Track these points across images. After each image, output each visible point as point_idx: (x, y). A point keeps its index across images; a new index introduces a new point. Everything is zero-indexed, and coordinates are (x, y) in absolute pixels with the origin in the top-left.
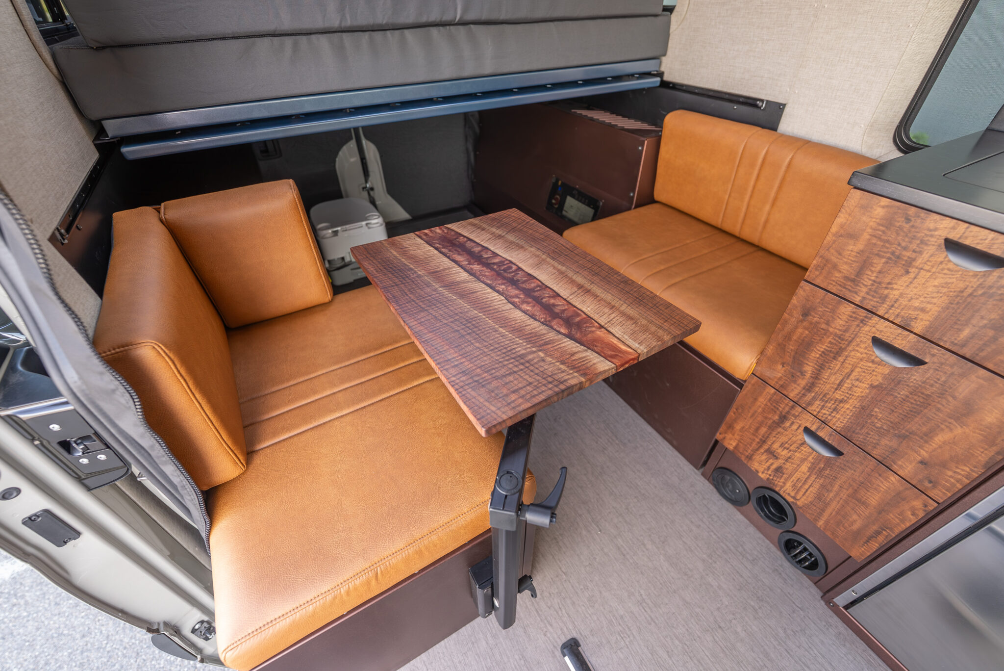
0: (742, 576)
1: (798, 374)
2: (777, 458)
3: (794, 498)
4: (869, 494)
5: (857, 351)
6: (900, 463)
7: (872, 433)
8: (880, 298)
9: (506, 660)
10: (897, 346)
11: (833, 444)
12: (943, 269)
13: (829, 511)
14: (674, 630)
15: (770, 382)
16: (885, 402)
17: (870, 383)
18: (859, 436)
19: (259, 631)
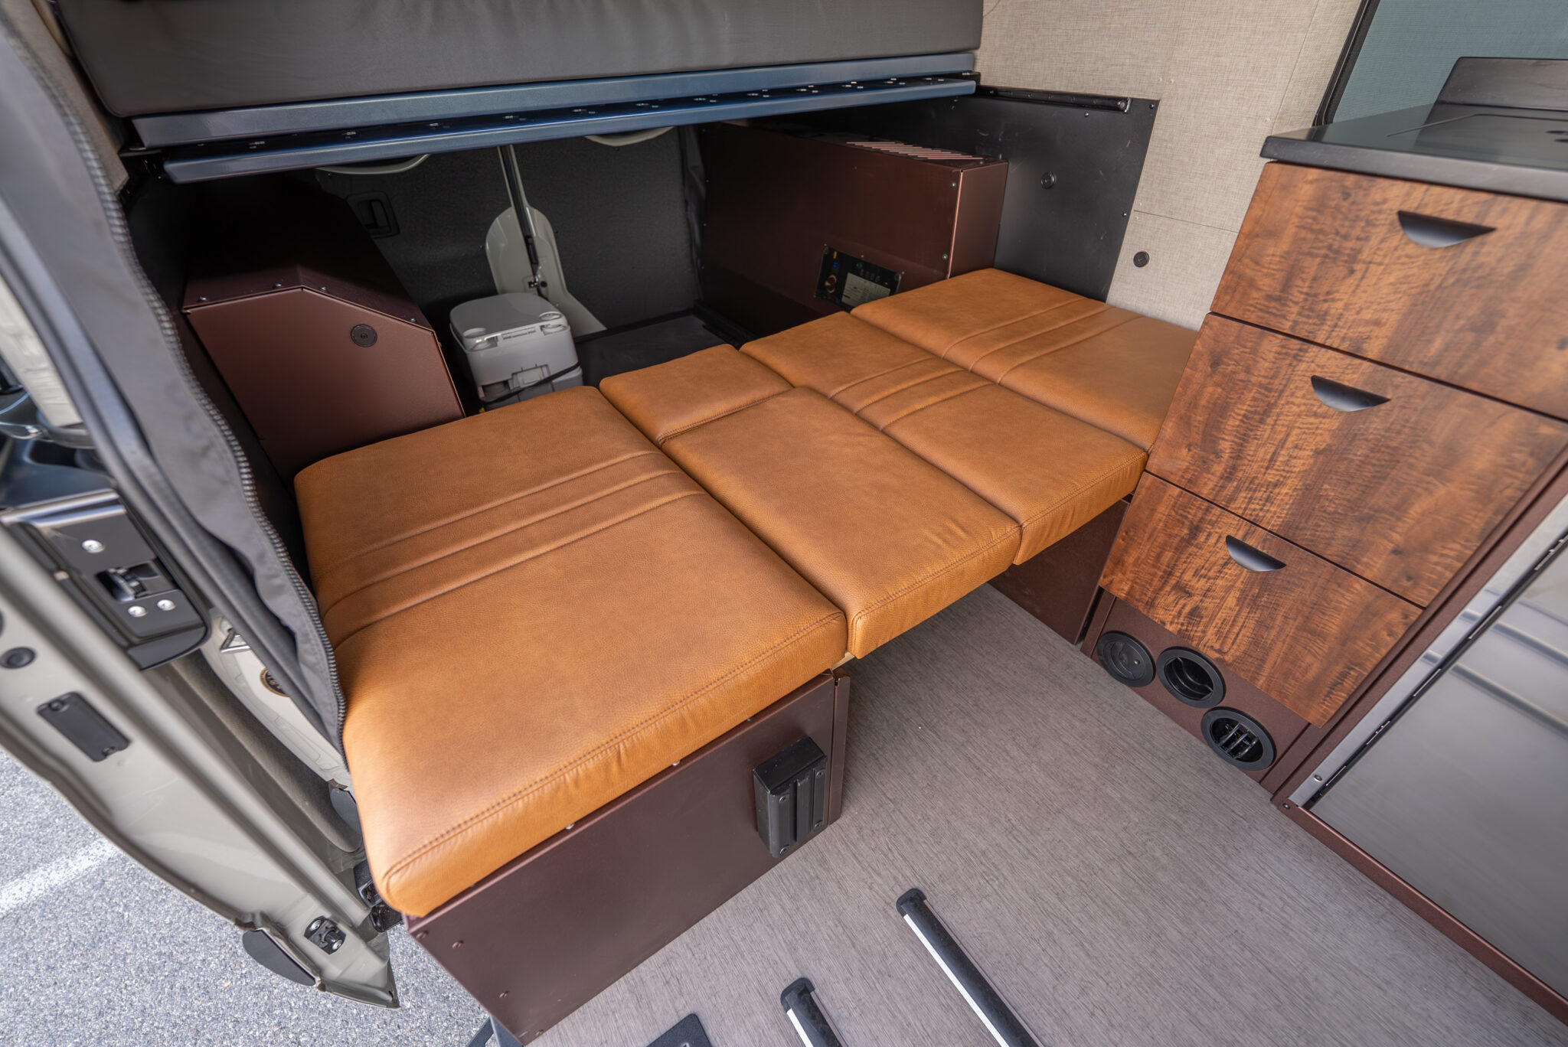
0: (1154, 782)
1: (1212, 457)
2: (1190, 595)
3: (1219, 651)
4: (1327, 618)
5: (1293, 403)
6: (1365, 560)
7: (1322, 524)
8: (1317, 317)
9: (814, 928)
10: (1346, 383)
11: (1269, 554)
12: (1399, 257)
13: (1271, 659)
14: (1063, 863)
15: (1172, 478)
16: (1336, 472)
17: (1314, 448)
18: (1305, 532)
19: (441, 840)
